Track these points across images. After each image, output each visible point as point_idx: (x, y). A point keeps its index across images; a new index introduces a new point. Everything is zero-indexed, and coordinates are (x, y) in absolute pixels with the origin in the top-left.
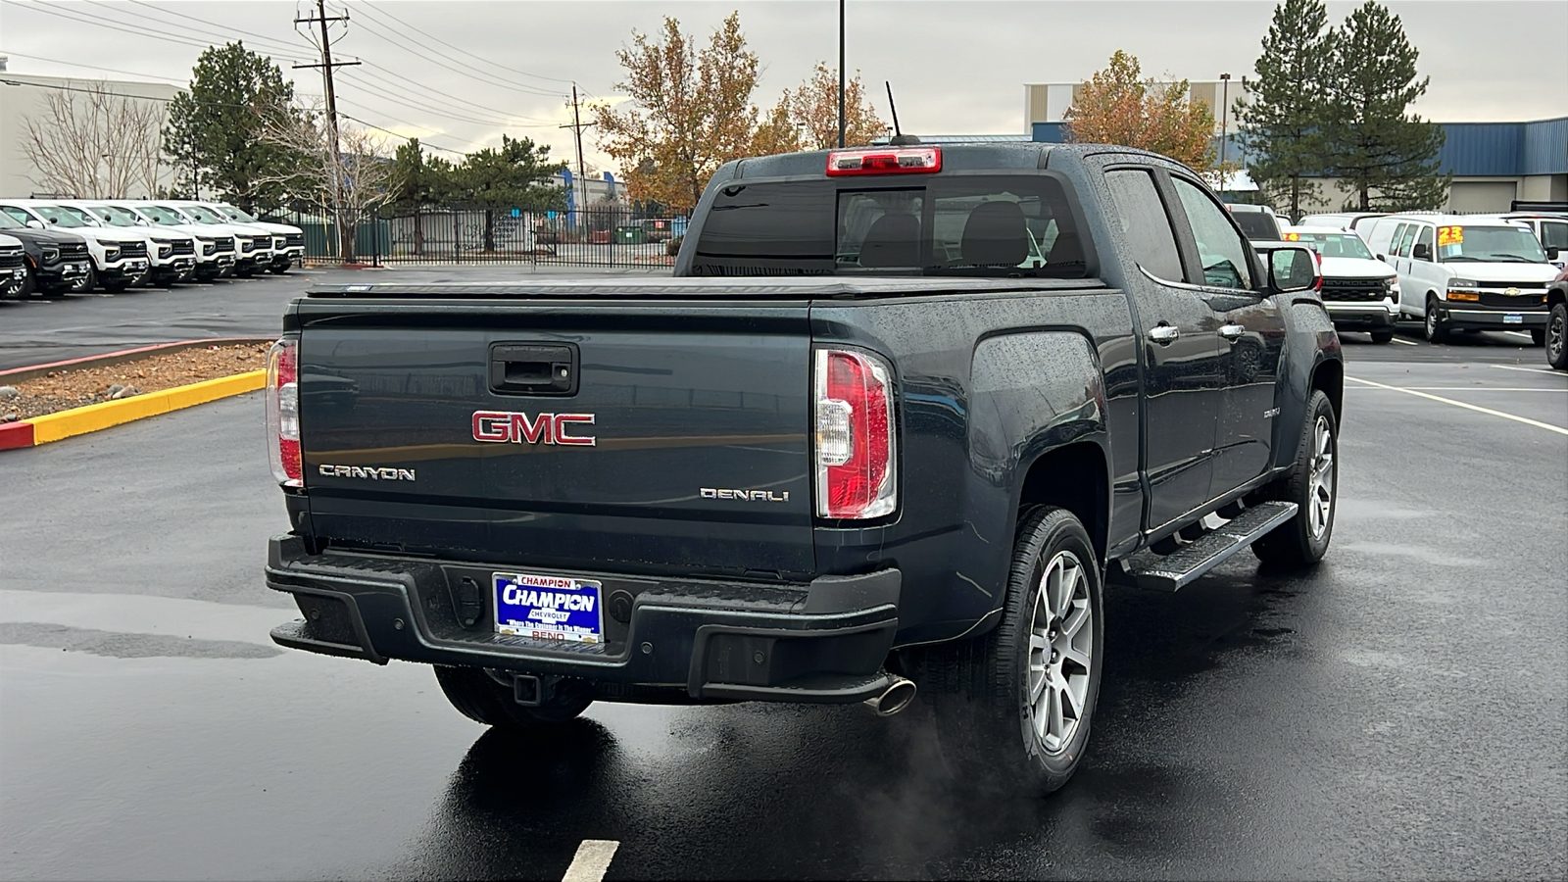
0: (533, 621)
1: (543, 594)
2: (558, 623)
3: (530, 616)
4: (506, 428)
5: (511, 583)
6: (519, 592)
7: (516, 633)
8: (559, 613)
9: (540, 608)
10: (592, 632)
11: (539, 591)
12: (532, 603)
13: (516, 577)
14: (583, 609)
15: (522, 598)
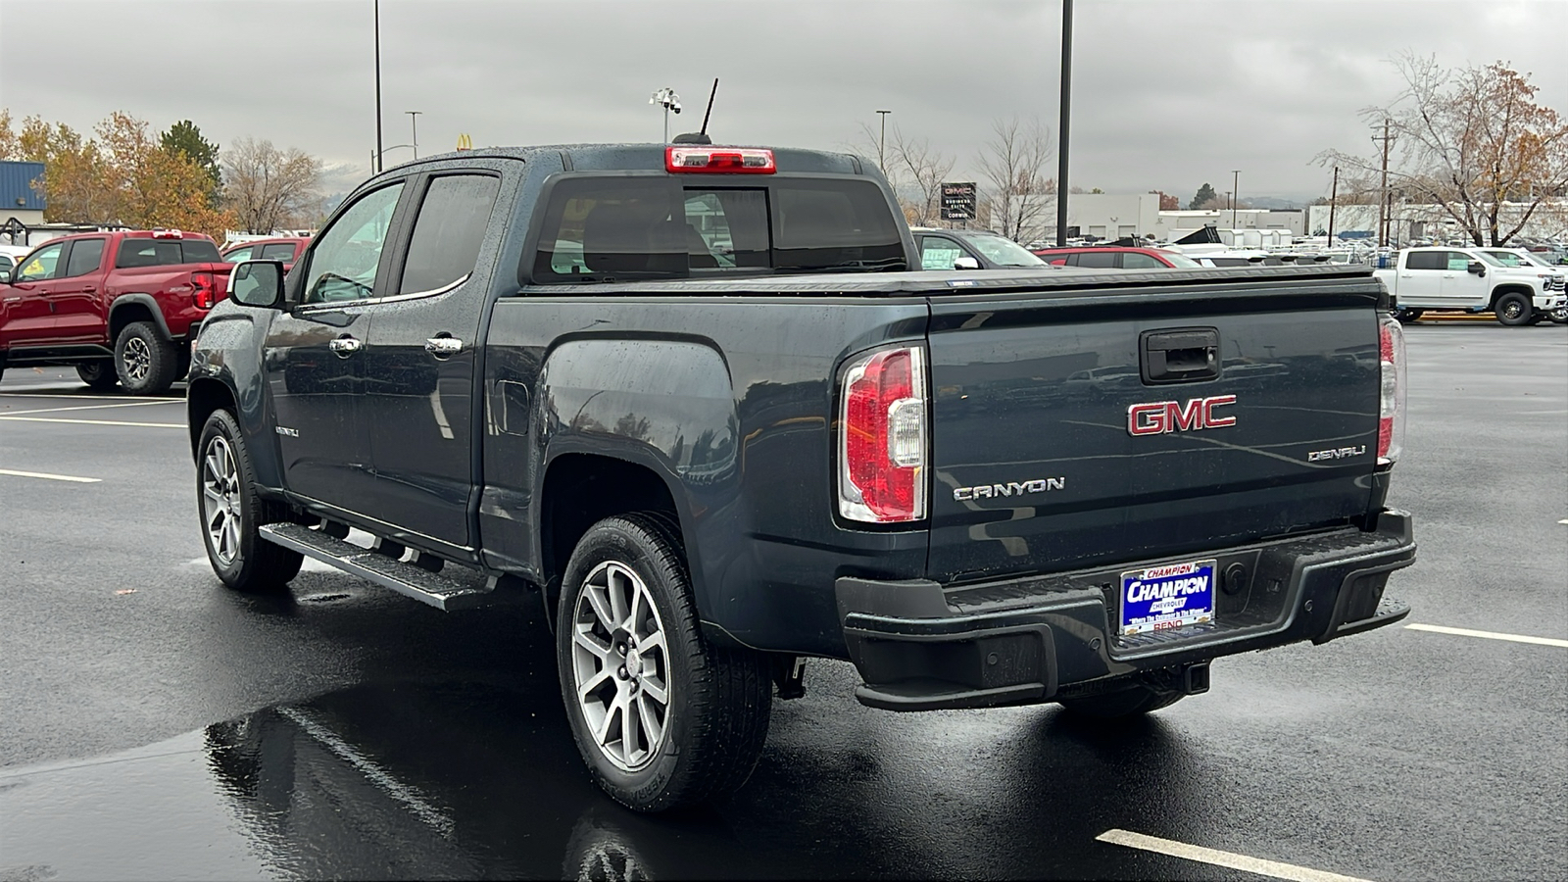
0: (1154, 614)
1: (1164, 584)
2: (1176, 610)
3: (1152, 610)
4: (1162, 418)
5: (1136, 580)
6: (1143, 587)
7: (1139, 631)
8: (1177, 600)
9: (1160, 599)
10: (1205, 611)
11: (1160, 582)
12: (1154, 597)
13: (1142, 573)
14: (1198, 591)
15: (1146, 593)
